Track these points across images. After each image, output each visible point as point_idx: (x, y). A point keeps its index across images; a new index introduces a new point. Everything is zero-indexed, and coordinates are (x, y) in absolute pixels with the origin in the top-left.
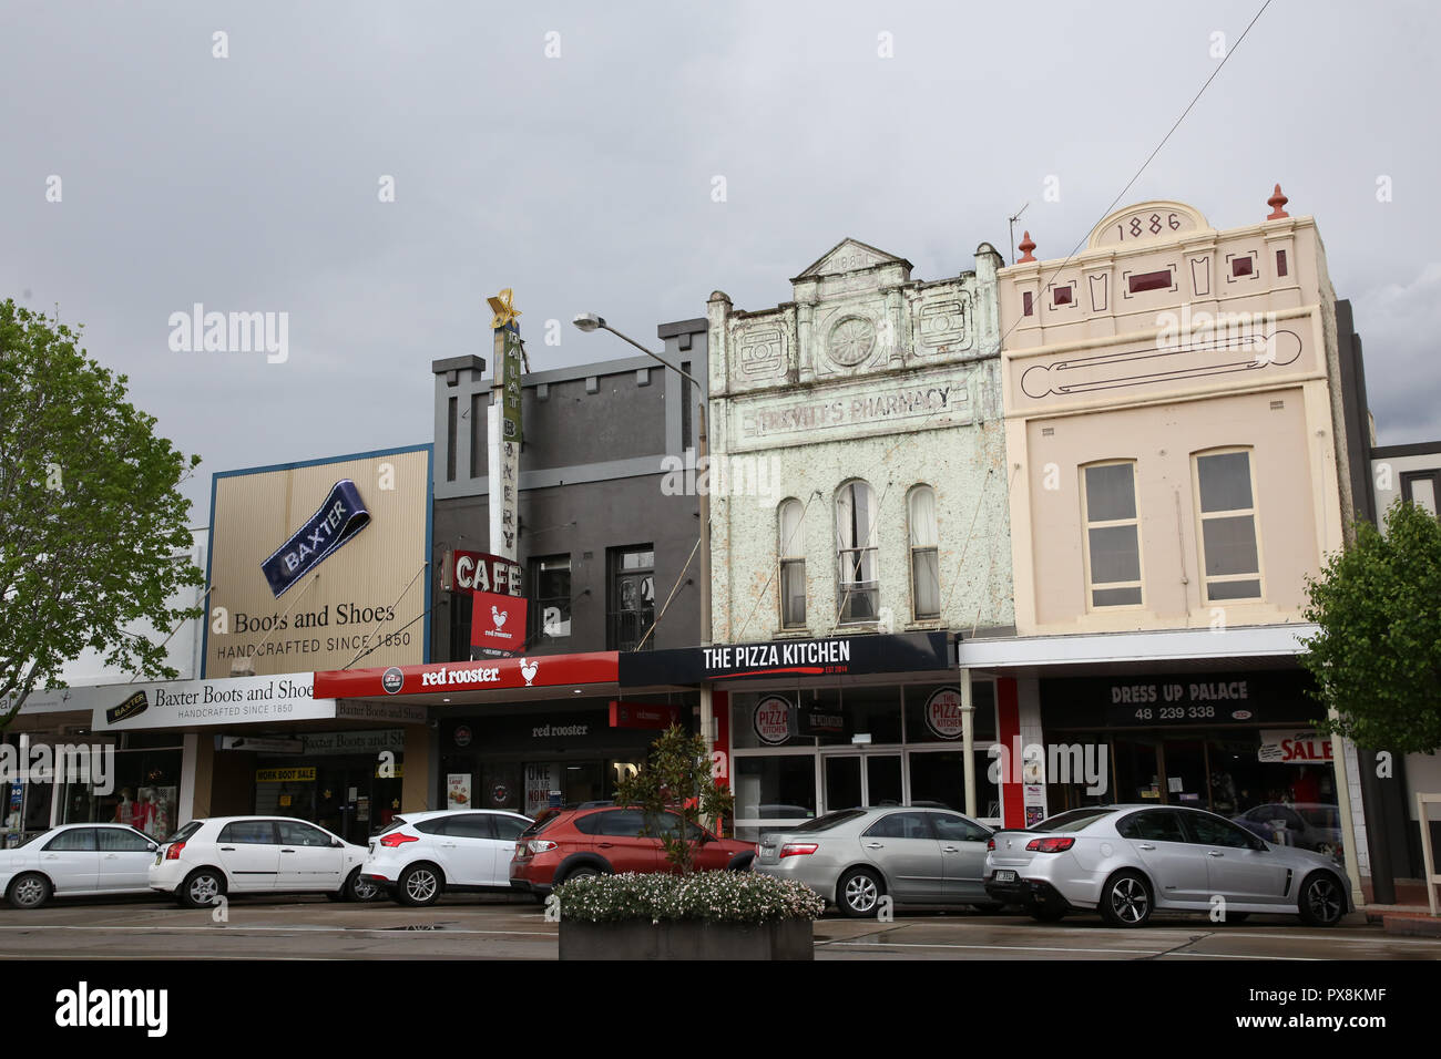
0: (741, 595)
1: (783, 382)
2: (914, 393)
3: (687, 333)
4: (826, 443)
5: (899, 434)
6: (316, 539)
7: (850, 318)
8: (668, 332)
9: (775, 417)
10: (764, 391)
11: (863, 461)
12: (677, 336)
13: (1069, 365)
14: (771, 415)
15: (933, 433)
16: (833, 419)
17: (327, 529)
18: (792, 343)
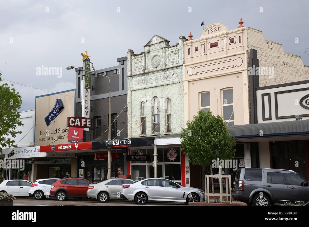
0: (134, 126)
1: (142, 72)
2: (167, 75)
3: (123, 61)
4: (150, 88)
5: (164, 85)
6: (54, 112)
7: (156, 56)
8: (119, 60)
9: (141, 81)
10: (138, 75)
11: (157, 92)
12: (120, 61)
13: (197, 67)
14: (140, 81)
15: (171, 85)
16: (152, 82)
17: (56, 110)
18: (144, 62)
